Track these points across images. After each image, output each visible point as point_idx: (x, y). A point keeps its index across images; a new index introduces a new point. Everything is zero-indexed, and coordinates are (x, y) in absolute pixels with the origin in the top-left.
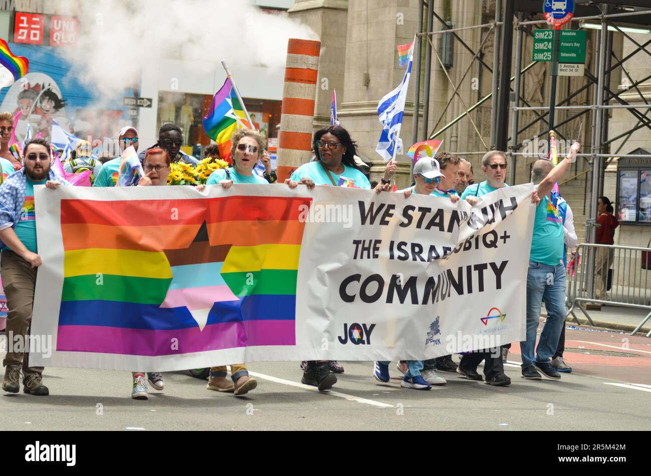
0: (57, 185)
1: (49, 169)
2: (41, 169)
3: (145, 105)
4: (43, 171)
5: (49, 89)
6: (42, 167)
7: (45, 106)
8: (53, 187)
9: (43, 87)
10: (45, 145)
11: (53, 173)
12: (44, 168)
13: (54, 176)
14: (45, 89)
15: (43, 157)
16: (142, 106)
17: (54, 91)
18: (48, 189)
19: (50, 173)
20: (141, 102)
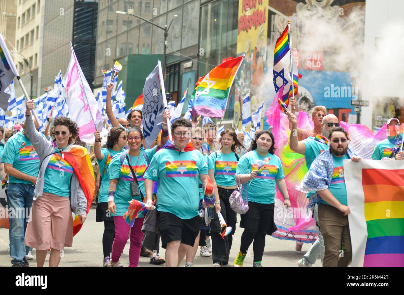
0: (359, 159)
1: (347, 148)
2: (342, 148)
3: (365, 105)
4: (344, 149)
5: (305, 96)
6: (343, 147)
7: (303, 107)
8: (356, 161)
9: (301, 95)
10: (343, 132)
11: (350, 150)
12: (344, 148)
13: (351, 152)
14: (303, 96)
15: (343, 140)
16: (363, 105)
17: (308, 97)
18: (353, 162)
19: (348, 151)
20: (362, 103)
